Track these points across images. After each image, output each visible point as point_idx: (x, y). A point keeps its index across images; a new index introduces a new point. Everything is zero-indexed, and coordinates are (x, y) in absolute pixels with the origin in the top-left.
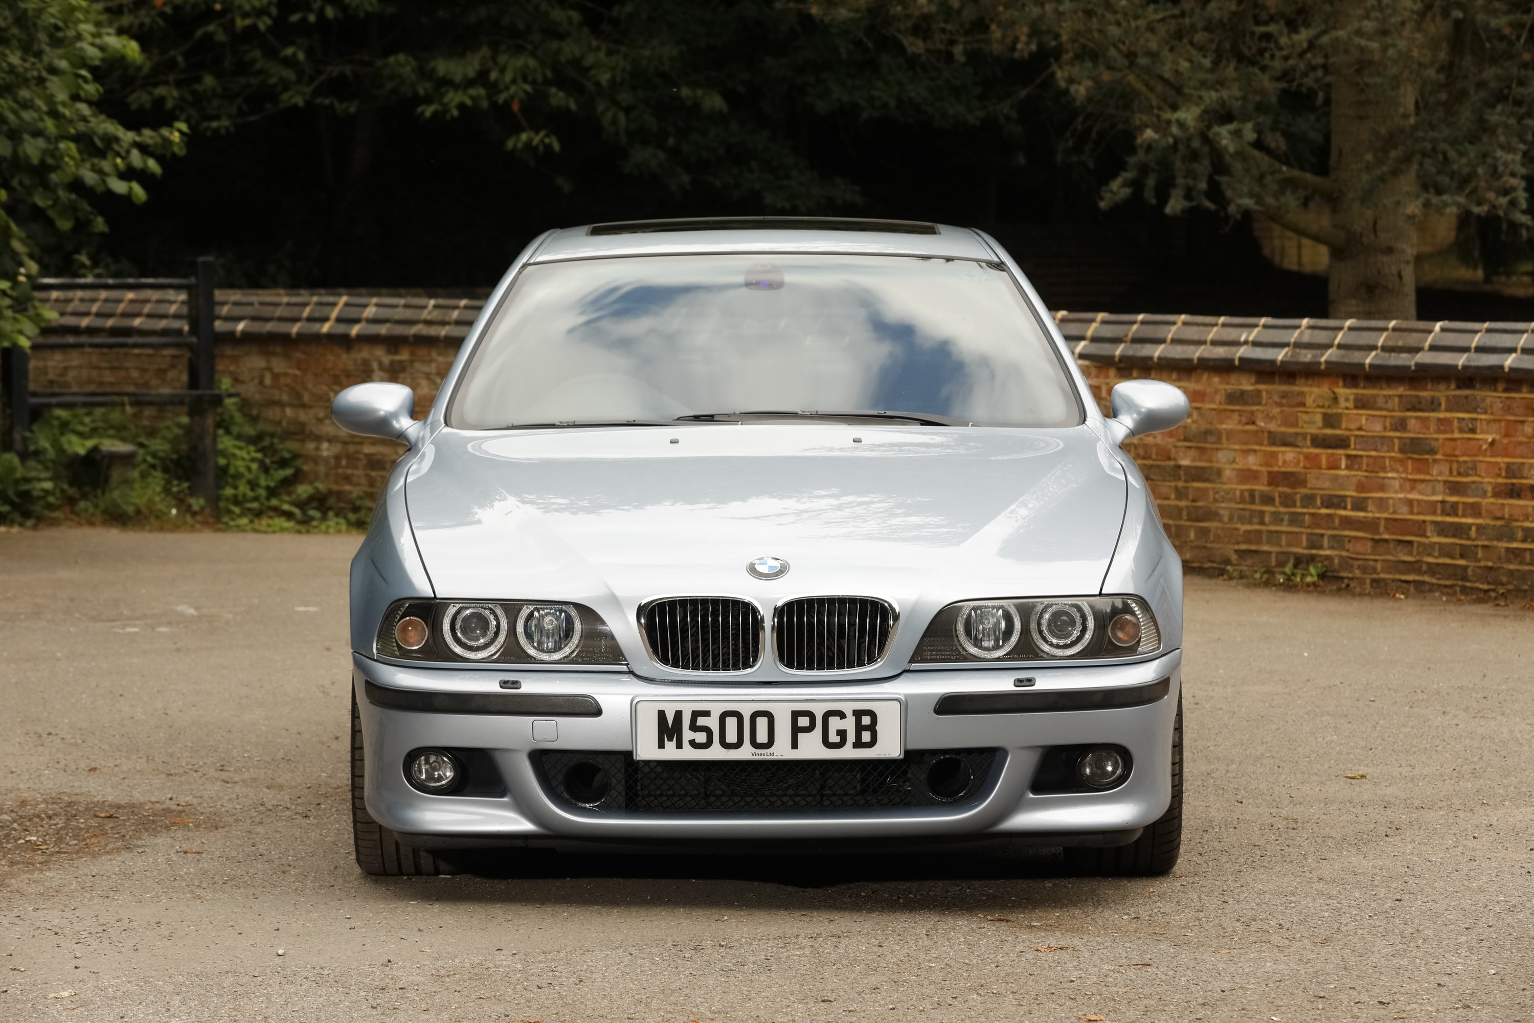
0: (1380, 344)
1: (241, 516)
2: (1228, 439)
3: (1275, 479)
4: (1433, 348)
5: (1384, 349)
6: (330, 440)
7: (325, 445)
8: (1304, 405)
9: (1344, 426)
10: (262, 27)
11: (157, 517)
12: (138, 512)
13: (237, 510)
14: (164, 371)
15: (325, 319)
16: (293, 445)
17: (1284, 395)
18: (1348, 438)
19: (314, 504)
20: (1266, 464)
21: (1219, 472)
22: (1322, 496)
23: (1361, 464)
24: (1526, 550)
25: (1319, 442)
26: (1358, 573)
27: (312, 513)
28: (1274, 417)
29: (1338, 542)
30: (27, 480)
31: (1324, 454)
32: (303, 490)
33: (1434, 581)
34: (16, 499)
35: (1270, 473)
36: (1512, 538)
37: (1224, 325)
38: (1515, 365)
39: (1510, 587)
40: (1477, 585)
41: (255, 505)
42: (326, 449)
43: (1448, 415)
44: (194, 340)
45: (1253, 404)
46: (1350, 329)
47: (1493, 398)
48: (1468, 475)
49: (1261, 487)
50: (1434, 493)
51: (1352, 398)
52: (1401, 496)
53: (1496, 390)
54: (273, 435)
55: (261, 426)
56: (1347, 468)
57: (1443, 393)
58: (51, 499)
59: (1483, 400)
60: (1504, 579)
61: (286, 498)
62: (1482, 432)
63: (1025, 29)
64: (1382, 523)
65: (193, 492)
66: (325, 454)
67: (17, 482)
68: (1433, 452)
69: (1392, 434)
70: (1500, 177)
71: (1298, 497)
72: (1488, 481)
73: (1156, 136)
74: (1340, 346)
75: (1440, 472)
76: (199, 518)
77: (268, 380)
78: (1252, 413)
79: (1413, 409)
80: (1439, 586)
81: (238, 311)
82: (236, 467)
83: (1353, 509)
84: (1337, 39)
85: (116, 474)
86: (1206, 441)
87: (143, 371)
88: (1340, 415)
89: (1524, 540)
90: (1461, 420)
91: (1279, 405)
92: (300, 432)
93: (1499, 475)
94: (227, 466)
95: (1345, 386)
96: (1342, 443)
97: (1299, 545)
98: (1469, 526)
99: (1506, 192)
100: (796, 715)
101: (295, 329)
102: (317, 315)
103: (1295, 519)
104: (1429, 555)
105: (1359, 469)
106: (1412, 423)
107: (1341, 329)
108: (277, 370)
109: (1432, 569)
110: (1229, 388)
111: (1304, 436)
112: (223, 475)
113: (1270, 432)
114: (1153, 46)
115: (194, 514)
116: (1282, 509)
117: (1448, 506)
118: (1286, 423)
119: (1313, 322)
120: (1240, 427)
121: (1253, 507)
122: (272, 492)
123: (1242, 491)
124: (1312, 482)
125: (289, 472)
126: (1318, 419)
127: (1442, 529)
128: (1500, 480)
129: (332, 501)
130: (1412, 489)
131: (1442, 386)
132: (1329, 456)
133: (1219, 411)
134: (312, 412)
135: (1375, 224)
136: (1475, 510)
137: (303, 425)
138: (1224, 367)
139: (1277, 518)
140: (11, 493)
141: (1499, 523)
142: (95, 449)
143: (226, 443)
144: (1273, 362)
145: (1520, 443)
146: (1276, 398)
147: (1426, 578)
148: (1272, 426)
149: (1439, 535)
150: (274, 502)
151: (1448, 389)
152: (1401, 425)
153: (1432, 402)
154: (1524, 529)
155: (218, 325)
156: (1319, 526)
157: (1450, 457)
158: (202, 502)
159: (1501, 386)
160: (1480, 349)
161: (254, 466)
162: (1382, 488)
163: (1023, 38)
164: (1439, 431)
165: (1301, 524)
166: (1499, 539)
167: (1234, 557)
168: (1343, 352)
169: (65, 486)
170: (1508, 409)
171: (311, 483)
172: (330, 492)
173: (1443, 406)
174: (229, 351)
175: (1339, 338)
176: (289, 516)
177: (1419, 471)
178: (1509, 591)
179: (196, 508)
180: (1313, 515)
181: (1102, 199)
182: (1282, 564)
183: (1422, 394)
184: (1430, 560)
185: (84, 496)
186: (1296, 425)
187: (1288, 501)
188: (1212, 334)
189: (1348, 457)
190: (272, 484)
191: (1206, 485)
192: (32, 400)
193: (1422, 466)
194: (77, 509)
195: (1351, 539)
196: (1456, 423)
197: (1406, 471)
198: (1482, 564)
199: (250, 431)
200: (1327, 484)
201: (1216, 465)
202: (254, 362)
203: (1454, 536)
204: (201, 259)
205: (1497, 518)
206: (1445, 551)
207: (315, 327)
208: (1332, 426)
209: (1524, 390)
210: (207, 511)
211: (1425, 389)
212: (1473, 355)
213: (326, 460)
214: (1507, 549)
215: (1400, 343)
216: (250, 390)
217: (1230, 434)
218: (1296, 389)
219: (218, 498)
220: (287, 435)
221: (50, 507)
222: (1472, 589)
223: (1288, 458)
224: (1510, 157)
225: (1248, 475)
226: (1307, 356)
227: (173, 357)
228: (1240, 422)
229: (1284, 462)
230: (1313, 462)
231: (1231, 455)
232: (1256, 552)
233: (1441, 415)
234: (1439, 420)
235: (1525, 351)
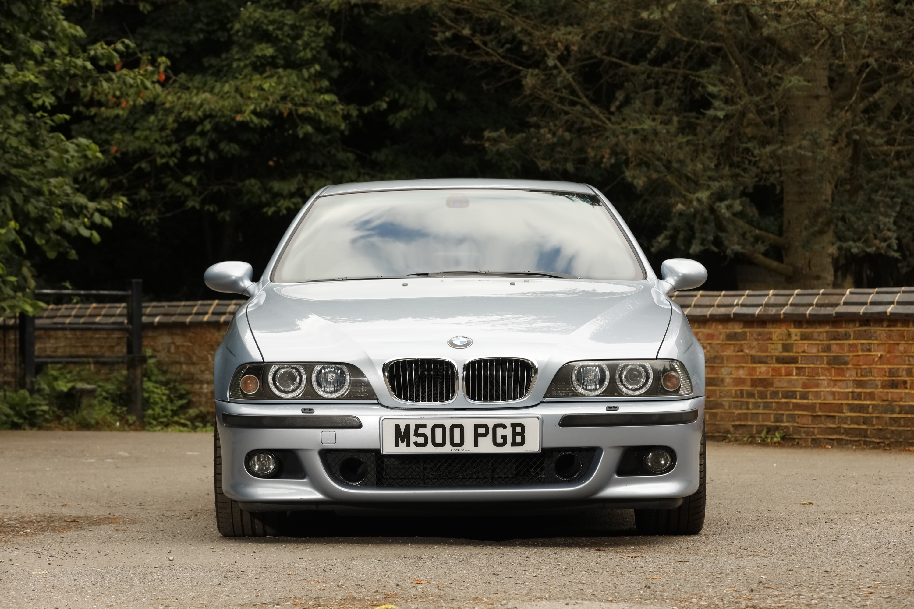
0: (815, 302)
1: (156, 426)
2: (727, 361)
3: (755, 383)
4: (845, 304)
5: (817, 305)
6: (208, 383)
7: (205, 386)
8: (771, 339)
9: (794, 350)
10: (172, 164)
11: (108, 426)
12: (97, 423)
13: (154, 422)
14: (113, 347)
15: (206, 313)
16: (187, 387)
17: (760, 334)
18: (797, 357)
19: (199, 419)
20: (750, 375)
21: (723, 380)
22: (782, 392)
23: (805, 372)
24: (901, 418)
25: (780, 360)
26: (804, 435)
27: (197, 424)
28: (754, 347)
29: (792, 418)
30: (33, 405)
31: (783, 367)
32: (192, 412)
33: (848, 438)
34: (27, 416)
35: (752, 379)
36: (893, 412)
37: (724, 296)
38: (893, 311)
39: (892, 440)
40: (873, 440)
41: (164, 420)
42: (206, 388)
43: (855, 342)
44: (130, 326)
45: (742, 340)
46: (797, 295)
47: (881, 331)
48: (867, 376)
49: (747, 388)
50: (847, 388)
51: (799, 334)
52: (828, 390)
53: (882, 326)
54: (175, 381)
55: (169, 376)
56: (797, 375)
57: (852, 329)
58: (47, 416)
59: (875, 332)
60: (889, 436)
61: (182, 416)
62: (875, 351)
63: (608, 151)
64: (818, 406)
65: (129, 412)
66: (205, 391)
67: (28, 406)
68: (846, 363)
69: (822, 354)
70: (882, 231)
71: (769, 392)
72: (879, 379)
73: (683, 208)
74: (792, 305)
75: (850, 375)
76: (132, 427)
77: (173, 350)
78: (741, 345)
79: (835, 339)
80: (851, 441)
81: (156, 311)
82: (154, 398)
83: (800, 399)
84: (787, 151)
85: (85, 401)
86: (715, 363)
87: (101, 347)
88: (793, 344)
89: (900, 413)
90: (862, 344)
91: (757, 340)
92: (191, 379)
93: (885, 376)
94: (149, 398)
95: (795, 327)
96: (794, 360)
97: (769, 420)
98: (868, 406)
99: (885, 240)
100: (477, 426)
101: (188, 319)
102: (201, 311)
103: (767, 406)
104: (845, 423)
105: (804, 375)
106: (834, 347)
107: (792, 295)
108: (178, 344)
109: (847, 432)
110: (728, 331)
111: (772, 357)
112: (147, 403)
113: (752, 356)
114: (682, 156)
115: (130, 425)
116: (759, 400)
117: (855, 395)
118: (761, 350)
119: (776, 292)
120: (734, 354)
121: (743, 400)
122: (175, 413)
123: (736, 391)
124: (776, 384)
125: (184, 401)
126: (780, 347)
127: (852, 408)
128: (886, 378)
129: (209, 418)
130: (835, 385)
131: (851, 325)
132: (786, 368)
133: (722, 345)
134: (198, 367)
135: (809, 262)
136: (871, 396)
137: (193, 375)
138: (725, 319)
139: (756, 406)
140: (24, 412)
141: (885, 403)
142: (73, 388)
143: (149, 385)
144: (753, 315)
145: (897, 356)
146: (755, 336)
147: (844, 437)
148: (753, 352)
149: (851, 411)
150: (176, 418)
151: (854, 326)
152: (828, 348)
153: (846, 335)
154: (900, 406)
155: (144, 319)
156: (781, 409)
157: (857, 366)
158: (134, 418)
159: (885, 324)
160: (873, 303)
161: (164, 398)
162: (817, 386)
163: (607, 156)
164: (850, 351)
165: (770, 408)
166: (886, 412)
167: (732, 429)
168: (794, 308)
169: (55, 409)
170: (889, 337)
171: (197, 408)
172: (208, 413)
173: (852, 337)
174: (150, 334)
175: (791, 300)
176: (184, 425)
177: (838, 375)
178: (892, 442)
179: (131, 421)
180: (777, 403)
181: (652, 246)
182: (759, 432)
183: (839, 330)
184: (846, 426)
185: (66, 415)
186: (766, 351)
187: (762, 395)
188: (718, 301)
189: (797, 368)
190: (175, 408)
191: (715, 388)
192: (37, 360)
193: (840, 373)
194: (62, 422)
195: (799, 416)
196: (859, 346)
197: (831, 375)
198: (876, 427)
199: (162, 378)
200: (785, 385)
201: (721, 376)
202: (165, 339)
203: (859, 412)
204: (134, 280)
205: (884, 401)
206: (854, 421)
207: (200, 318)
208: (788, 351)
209: (899, 325)
210: (137, 423)
211: (841, 327)
212: (868, 307)
213: (206, 395)
214: (890, 418)
215: (827, 302)
216: (162, 356)
217: (728, 358)
218: (766, 330)
219: (143, 416)
220: (184, 381)
221: (46, 421)
222: (870, 442)
223: (762, 370)
224: (887, 220)
225: (739, 381)
226: (773, 311)
227: (118, 338)
228: (734, 351)
229: (760, 373)
230: (777, 372)
231: (728, 370)
232: (744, 426)
233: (851, 342)
234: (850, 345)
235: (899, 303)
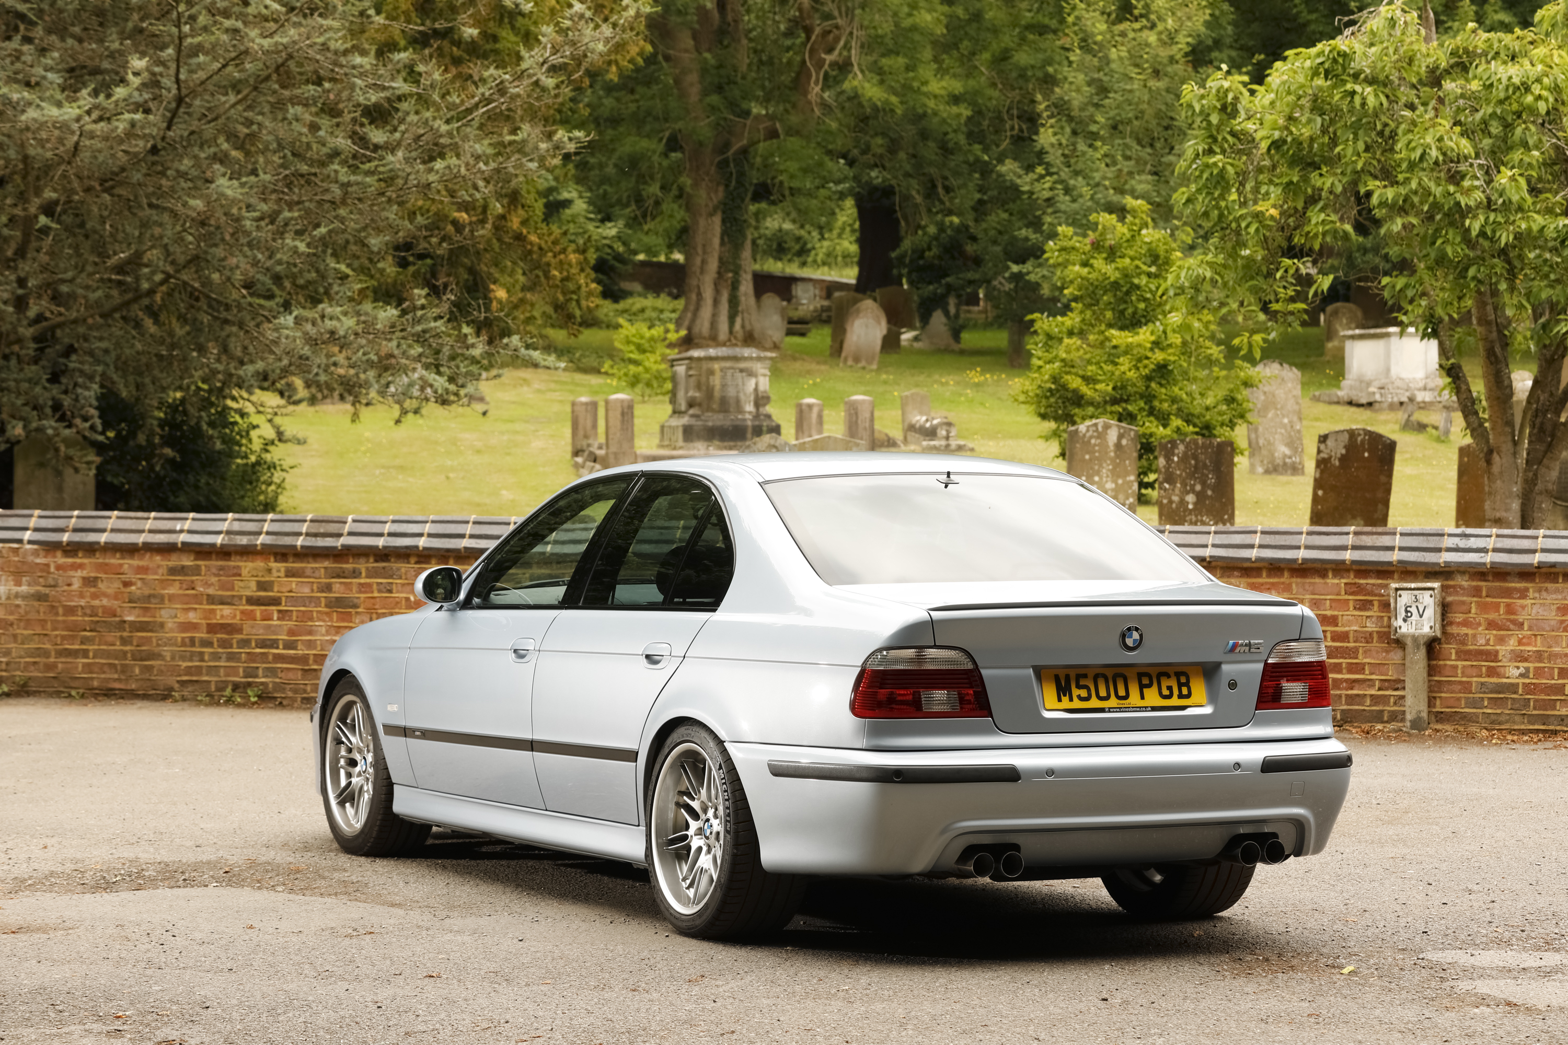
0: (304, 531)
2: (170, 600)
3: (212, 629)
4: (351, 534)
5: (307, 534)
8: (240, 575)
9: (276, 589)
17: (221, 568)
18: (280, 598)
20: (205, 618)
21: (162, 625)
22: (256, 640)
23: (291, 616)
25: (251, 601)
26: (290, 694)
28: (212, 584)
29: (272, 672)
31: (258, 610)
35: (208, 625)
37: (155, 519)
38: (425, 545)
43: (368, 581)
45: (193, 575)
46: (271, 520)
47: (406, 568)
49: (201, 635)
51: (283, 570)
52: (328, 638)
53: (409, 563)
56: (279, 619)
57: (363, 565)
59: (398, 569)
62: (398, 592)
64: (312, 658)
68: (355, 606)
69: (319, 595)
71: (234, 641)
74: (268, 533)
75: (363, 620)
78: (192, 582)
79: (338, 576)
83: (284, 648)
86: (149, 603)
88: (273, 582)
90: (378, 584)
91: (215, 575)
95: (276, 561)
96: (276, 602)
97: (237, 675)
103: (231, 657)
105: (290, 620)
106: (336, 587)
107: (265, 520)
110: (171, 564)
111: (240, 597)
113: (208, 595)
116: (220, 650)
118: (223, 587)
119: (237, 516)
120: (181, 592)
121: (193, 649)
123: (183, 638)
124: (246, 629)
126: (253, 585)
130: (338, 633)
131: (362, 560)
132: (262, 611)
133: (161, 581)
138: (168, 549)
139: (216, 657)
144: (213, 545)
146: (214, 570)
148: (211, 591)
151: (367, 562)
152: (328, 588)
153: (354, 572)
156: (254, 662)
157: (371, 610)
159: (413, 560)
160: (392, 534)
162: (310, 633)
164: (360, 592)
165: (239, 660)
167: (176, 686)
168: (274, 537)
173: (364, 574)
175: (266, 527)
177: (343, 620)
180: (248, 653)
182: (223, 689)
183: (344, 566)
186: (233, 589)
187: (224, 644)
188: (149, 525)
189: (279, 611)
191: (149, 634)
193: (346, 617)
195: (282, 670)
196: (375, 586)
197: (331, 620)
200: (261, 631)
201: (159, 620)
208: (265, 590)
211: (347, 563)
215: (322, 531)
217: (172, 598)
218: (232, 564)
223: (224, 613)
225: (187, 626)
226: (244, 540)
228: (181, 588)
229: (222, 616)
230: (250, 616)
231: (173, 612)
232: (197, 681)
233: (362, 581)
234: (360, 584)
235: (430, 535)
